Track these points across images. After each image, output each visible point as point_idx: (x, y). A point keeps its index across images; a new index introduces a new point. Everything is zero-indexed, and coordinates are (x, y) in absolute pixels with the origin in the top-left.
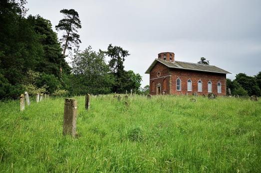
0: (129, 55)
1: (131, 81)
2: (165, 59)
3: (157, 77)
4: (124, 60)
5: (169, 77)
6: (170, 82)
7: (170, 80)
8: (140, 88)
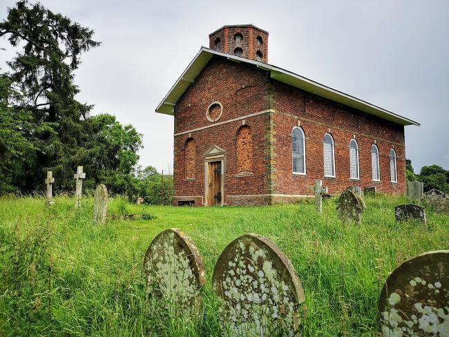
0: (94, 44)
1: (101, 140)
2: (238, 50)
3: (207, 123)
4: (75, 64)
5: (267, 118)
6: (273, 140)
7: (273, 132)
8: (136, 167)
